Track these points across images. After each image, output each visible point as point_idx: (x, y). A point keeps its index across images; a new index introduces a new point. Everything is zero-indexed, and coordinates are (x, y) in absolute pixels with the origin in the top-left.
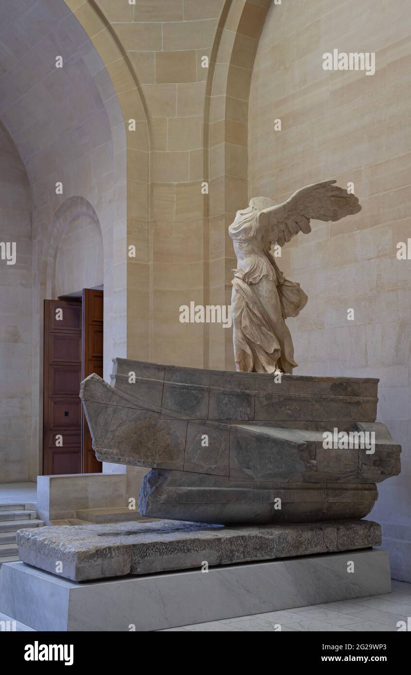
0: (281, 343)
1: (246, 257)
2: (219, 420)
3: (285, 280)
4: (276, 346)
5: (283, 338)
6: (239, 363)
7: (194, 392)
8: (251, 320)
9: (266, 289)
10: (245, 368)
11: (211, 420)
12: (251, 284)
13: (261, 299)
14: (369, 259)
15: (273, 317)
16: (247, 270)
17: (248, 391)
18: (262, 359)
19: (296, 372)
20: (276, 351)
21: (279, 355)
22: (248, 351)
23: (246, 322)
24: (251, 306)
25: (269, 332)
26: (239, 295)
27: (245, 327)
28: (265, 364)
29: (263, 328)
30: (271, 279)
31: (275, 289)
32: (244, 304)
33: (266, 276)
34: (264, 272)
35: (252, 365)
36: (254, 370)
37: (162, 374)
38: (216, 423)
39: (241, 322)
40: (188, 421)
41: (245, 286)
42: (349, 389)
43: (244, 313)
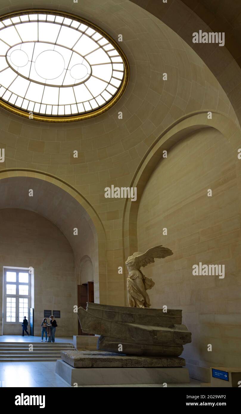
0: (145, 298)
1: (131, 271)
2: (122, 322)
3: (146, 278)
4: (143, 299)
5: (145, 296)
6: (130, 304)
7: (113, 313)
8: (134, 291)
9: (139, 281)
10: (132, 305)
11: (119, 322)
12: (133, 279)
13: (137, 284)
14: (179, 270)
15: (141, 289)
16: (132, 275)
17: (132, 313)
18: (138, 303)
19: (151, 307)
20: (142, 300)
21: (144, 302)
22: (133, 300)
23: (132, 291)
24: (133, 286)
25: (140, 295)
26: (129, 283)
27: (132, 293)
28: (139, 304)
29: (138, 293)
30: (140, 277)
31: (142, 281)
32: (131, 286)
33: (138, 277)
34: (137, 276)
35: (134, 305)
36: (135, 306)
37: (102, 307)
38: (121, 323)
39: (130, 291)
40: (111, 322)
41: (131, 280)
42: (170, 313)
43: (131, 288)
